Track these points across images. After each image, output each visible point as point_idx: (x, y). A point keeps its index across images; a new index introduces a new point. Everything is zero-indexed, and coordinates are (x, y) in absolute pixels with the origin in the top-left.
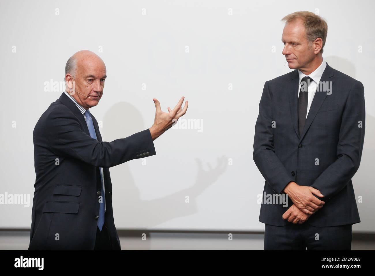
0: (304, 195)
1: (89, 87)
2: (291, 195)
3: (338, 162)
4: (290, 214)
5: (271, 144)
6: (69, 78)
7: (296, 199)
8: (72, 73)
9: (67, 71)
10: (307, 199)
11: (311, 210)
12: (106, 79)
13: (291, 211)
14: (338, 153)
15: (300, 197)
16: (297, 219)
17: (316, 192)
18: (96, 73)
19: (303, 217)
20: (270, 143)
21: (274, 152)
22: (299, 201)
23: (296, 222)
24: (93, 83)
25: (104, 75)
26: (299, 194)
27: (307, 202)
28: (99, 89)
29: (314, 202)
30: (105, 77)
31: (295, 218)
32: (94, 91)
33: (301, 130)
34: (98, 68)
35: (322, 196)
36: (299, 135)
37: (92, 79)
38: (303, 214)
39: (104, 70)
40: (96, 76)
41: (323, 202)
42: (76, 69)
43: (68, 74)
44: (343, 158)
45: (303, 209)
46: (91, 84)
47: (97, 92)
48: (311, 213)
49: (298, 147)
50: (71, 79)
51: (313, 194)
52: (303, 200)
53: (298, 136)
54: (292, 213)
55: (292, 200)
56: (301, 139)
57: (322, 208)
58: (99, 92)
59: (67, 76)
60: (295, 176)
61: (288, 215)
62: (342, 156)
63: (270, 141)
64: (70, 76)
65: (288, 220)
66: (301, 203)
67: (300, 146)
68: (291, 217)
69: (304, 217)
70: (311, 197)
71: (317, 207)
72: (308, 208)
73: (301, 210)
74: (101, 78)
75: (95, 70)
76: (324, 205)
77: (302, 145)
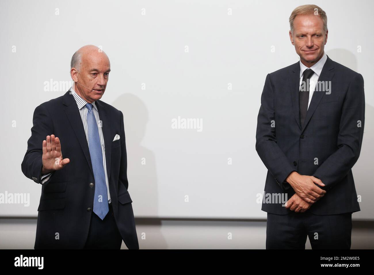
0: (305, 184)
1: (92, 81)
2: (293, 185)
3: (339, 152)
4: (293, 203)
5: (274, 135)
6: (74, 71)
7: (298, 188)
8: (76, 67)
9: (72, 65)
10: (308, 188)
11: (313, 198)
12: (110, 73)
13: (293, 200)
14: (339, 143)
15: (302, 186)
16: (299, 207)
17: (318, 181)
18: (99, 67)
19: (304, 206)
20: (272, 134)
21: (276, 142)
22: (301, 190)
23: (298, 211)
24: (96, 77)
25: (107, 68)
26: (301, 183)
27: (309, 191)
28: (102, 83)
29: (315, 191)
30: (109, 71)
31: (297, 207)
32: (98, 85)
33: (303, 121)
34: (102, 62)
35: (323, 185)
36: (301, 126)
37: (96, 73)
38: (305, 203)
39: (108, 64)
40: (100, 70)
41: (325, 191)
42: (81, 63)
43: (73, 68)
44: (343, 148)
45: (306, 198)
46: (95, 78)
47: (101, 86)
48: (313, 202)
49: (300, 138)
50: (76, 73)
51: (315, 183)
52: (305, 190)
53: (299, 128)
54: (294, 201)
55: (294, 189)
56: (303, 130)
57: (324, 197)
58: (103, 85)
59: (72, 70)
60: (297, 165)
61: (290, 203)
62: (343, 146)
63: (272, 132)
64: (75, 70)
65: (291, 209)
66: (303, 192)
67: (302, 137)
68: (293, 206)
69: (306, 206)
70: (313, 186)
71: (319, 196)
72: (310, 197)
73: (303, 199)
74: (105, 72)
75: (99, 64)
76: (325, 194)
77: (303, 136)
